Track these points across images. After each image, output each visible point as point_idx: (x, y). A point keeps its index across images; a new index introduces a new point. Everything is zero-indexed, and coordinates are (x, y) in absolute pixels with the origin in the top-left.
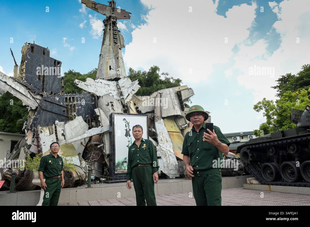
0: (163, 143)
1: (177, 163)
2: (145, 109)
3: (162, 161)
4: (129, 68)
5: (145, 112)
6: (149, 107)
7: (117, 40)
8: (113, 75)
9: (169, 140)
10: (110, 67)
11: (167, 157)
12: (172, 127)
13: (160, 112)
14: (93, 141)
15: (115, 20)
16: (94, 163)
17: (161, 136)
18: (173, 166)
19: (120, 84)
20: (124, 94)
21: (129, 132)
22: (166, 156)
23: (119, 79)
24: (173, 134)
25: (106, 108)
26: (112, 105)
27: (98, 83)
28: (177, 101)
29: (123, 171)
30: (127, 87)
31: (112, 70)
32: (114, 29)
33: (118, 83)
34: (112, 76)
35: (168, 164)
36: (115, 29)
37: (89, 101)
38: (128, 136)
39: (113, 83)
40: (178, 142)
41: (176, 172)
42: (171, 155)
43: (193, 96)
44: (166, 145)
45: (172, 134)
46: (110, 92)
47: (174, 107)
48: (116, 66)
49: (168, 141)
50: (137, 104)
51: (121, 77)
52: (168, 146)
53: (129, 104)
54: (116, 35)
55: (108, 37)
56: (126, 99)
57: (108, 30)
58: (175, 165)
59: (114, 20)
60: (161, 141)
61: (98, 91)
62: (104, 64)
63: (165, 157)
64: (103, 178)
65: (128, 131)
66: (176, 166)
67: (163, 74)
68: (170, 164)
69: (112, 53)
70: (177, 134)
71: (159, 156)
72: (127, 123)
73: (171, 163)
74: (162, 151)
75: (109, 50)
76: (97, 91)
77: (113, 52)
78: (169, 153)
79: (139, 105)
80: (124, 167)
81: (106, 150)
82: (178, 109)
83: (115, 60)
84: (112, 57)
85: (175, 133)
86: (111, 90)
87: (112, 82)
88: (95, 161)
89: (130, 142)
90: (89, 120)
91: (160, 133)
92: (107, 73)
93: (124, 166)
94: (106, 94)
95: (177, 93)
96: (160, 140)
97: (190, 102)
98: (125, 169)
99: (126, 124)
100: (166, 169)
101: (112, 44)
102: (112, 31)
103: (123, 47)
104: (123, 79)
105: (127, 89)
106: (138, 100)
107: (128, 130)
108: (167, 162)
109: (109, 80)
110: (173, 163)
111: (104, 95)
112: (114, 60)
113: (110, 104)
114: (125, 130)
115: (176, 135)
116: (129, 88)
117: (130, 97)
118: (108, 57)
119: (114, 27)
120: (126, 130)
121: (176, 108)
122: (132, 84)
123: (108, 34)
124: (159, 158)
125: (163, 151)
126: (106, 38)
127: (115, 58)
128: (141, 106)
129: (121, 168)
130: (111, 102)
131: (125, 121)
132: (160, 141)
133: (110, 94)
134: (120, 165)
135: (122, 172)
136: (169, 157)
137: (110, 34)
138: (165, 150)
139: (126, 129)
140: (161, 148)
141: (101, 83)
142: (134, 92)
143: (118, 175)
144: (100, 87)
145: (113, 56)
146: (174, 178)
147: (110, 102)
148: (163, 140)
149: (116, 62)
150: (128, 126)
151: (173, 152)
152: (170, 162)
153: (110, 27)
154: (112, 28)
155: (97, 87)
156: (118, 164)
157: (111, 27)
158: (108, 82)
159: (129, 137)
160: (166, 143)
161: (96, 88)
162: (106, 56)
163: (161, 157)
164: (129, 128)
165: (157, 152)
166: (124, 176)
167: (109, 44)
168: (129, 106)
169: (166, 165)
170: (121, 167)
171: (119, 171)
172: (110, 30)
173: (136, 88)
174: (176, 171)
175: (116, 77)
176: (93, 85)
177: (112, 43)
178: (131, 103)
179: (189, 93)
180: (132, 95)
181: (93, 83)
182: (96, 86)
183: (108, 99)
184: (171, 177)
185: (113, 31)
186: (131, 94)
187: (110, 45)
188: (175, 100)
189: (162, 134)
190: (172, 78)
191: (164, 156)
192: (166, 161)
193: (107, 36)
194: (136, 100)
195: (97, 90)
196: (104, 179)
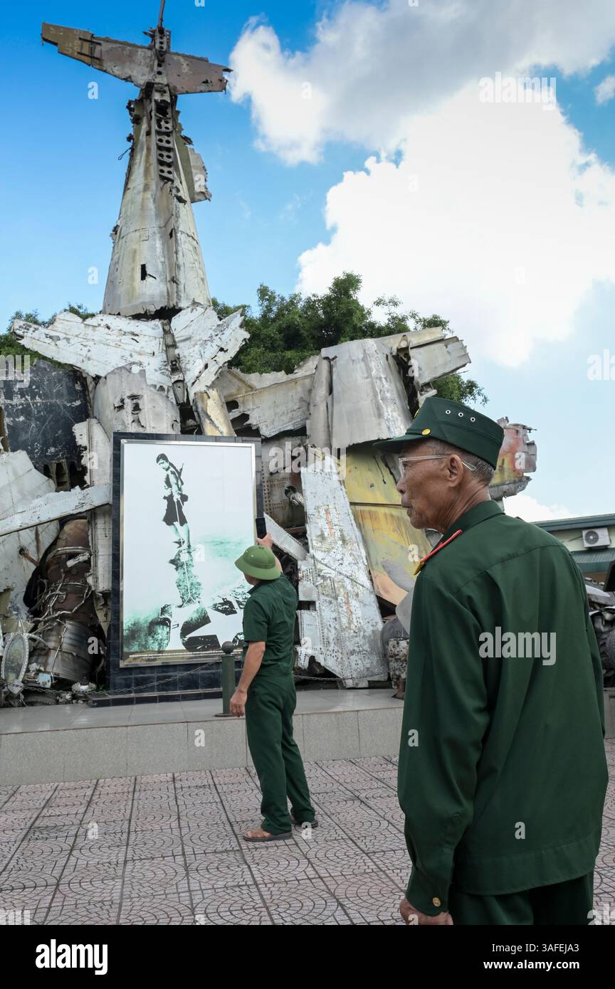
0: (325, 546)
1: (380, 626)
2: (273, 422)
3: (318, 620)
4: (259, 287)
5: (273, 434)
6: (290, 415)
7: (171, 169)
8: (152, 296)
9: (354, 537)
10: (143, 267)
11: (339, 601)
12: (372, 486)
13: (327, 430)
14: (64, 544)
15: (167, 98)
16: (59, 624)
17: (322, 523)
18: (364, 637)
19: (178, 330)
20: (188, 366)
21: (180, 508)
22: (337, 599)
23: (175, 311)
24: (375, 512)
25: (112, 419)
26: (136, 408)
27: (94, 330)
28: (393, 385)
29: (155, 660)
30: (200, 340)
31: (148, 279)
32: (163, 129)
33: (167, 328)
34: (147, 300)
35: (343, 630)
36: (167, 128)
37: (59, 395)
38: (177, 524)
39: (152, 329)
40: (396, 543)
41: (375, 663)
42: (357, 595)
43: (464, 366)
44: (339, 557)
45: (370, 512)
46: (136, 358)
47: (379, 408)
48: (167, 263)
49: (347, 538)
50: (243, 402)
51: (181, 305)
52: (348, 559)
53: (203, 401)
54: (169, 150)
55: (140, 162)
56: (193, 383)
57: (143, 137)
58: (370, 633)
59: (162, 95)
60: (320, 539)
61: (94, 357)
62: (123, 259)
63: (331, 603)
64: (82, 684)
65: (178, 502)
66: (374, 637)
67: (378, 303)
68: (350, 629)
69: (154, 217)
70: (395, 512)
71: (307, 597)
72: (172, 473)
73: (353, 626)
74: (319, 578)
75: (143, 207)
76: (89, 359)
77: (158, 215)
78: (349, 588)
79: (251, 407)
80: (159, 644)
81: (97, 578)
82: (395, 414)
83: (163, 244)
84: (151, 231)
85: (382, 510)
86: (140, 354)
87: (148, 326)
88: (63, 617)
89: (185, 546)
90: (59, 466)
91: (317, 508)
92: (131, 293)
93: (156, 637)
94: (117, 369)
95: (396, 358)
96: (314, 538)
97: (480, 398)
98: (159, 652)
99: (168, 476)
100: (331, 648)
101: (153, 187)
102: (154, 138)
103: (201, 197)
104: (190, 309)
105: (201, 345)
106: (250, 389)
107: (176, 497)
108: (340, 622)
109: (137, 317)
110: (365, 627)
111: (113, 372)
112: (158, 244)
113: (129, 405)
114: (165, 498)
115: (385, 515)
116: (209, 343)
117: (209, 377)
118: (138, 234)
119: (163, 123)
120: (169, 499)
121: (386, 414)
122: (218, 326)
123: (142, 150)
124: (309, 605)
125: (324, 578)
126: (136, 164)
127: (161, 237)
128: (259, 410)
129: (144, 648)
130: (133, 397)
131: (166, 465)
132: (314, 542)
133: (136, 369)
134: (139, 637)
135: (149, 660)
136: (347, 603)
137: (149, 149)
138: (333, 574)
139: (167, 493)
140: (319, 566)
141: (108, 328)
142: (224, 358)
143: (131, 674)
144: (100, 342)
145: (156, 230)
146: (365, 684)
147: (129, 397)
148: (326, 535)
149: (165, 249)
150: (177, 484)
151: (368, 584)
152: (350, 622)
153: (150, 126)
154: (154, 127)
155: (91, 343)
156: (135, 632)
157: (154, 122)
158: (135, 323)
159: (182, 524)
160: (340, 549)
161: (88, 348)
162: (131, 230)
163: (312, 603)
164: (180, 489)
165: (300, 583)
166: (158, 677)
167: (141, 187)
168: (203, 410)
169: (332, 635)
170: (144, 643)
171: (135, 659)
172: (148, 133)
173: (233, 340)
174: (375, 659)
175: (163, 305)
176: (77, 336)
177: (154, 182)
178: (209, 397)
179: (448, 358)
180: (216, 367)
181: (79, 328)
182: (88, 340)
183: (124, 384)
184: (350, 683)
185: (158, 137)
186: (214, 365)
187: (146, 188)
188: (384, 380)
189: (327, 512)
190: (414, 316)
191: (328, 599)
192: (335, 619)
193: (138, 157)
194: (239, 389)
195: (89, 354)
196: (87, 686)
